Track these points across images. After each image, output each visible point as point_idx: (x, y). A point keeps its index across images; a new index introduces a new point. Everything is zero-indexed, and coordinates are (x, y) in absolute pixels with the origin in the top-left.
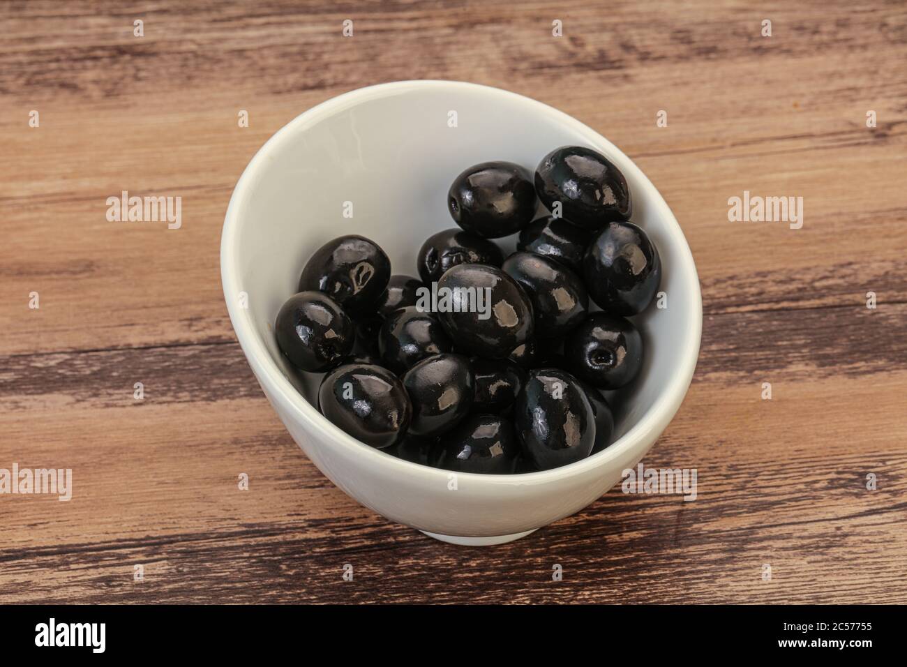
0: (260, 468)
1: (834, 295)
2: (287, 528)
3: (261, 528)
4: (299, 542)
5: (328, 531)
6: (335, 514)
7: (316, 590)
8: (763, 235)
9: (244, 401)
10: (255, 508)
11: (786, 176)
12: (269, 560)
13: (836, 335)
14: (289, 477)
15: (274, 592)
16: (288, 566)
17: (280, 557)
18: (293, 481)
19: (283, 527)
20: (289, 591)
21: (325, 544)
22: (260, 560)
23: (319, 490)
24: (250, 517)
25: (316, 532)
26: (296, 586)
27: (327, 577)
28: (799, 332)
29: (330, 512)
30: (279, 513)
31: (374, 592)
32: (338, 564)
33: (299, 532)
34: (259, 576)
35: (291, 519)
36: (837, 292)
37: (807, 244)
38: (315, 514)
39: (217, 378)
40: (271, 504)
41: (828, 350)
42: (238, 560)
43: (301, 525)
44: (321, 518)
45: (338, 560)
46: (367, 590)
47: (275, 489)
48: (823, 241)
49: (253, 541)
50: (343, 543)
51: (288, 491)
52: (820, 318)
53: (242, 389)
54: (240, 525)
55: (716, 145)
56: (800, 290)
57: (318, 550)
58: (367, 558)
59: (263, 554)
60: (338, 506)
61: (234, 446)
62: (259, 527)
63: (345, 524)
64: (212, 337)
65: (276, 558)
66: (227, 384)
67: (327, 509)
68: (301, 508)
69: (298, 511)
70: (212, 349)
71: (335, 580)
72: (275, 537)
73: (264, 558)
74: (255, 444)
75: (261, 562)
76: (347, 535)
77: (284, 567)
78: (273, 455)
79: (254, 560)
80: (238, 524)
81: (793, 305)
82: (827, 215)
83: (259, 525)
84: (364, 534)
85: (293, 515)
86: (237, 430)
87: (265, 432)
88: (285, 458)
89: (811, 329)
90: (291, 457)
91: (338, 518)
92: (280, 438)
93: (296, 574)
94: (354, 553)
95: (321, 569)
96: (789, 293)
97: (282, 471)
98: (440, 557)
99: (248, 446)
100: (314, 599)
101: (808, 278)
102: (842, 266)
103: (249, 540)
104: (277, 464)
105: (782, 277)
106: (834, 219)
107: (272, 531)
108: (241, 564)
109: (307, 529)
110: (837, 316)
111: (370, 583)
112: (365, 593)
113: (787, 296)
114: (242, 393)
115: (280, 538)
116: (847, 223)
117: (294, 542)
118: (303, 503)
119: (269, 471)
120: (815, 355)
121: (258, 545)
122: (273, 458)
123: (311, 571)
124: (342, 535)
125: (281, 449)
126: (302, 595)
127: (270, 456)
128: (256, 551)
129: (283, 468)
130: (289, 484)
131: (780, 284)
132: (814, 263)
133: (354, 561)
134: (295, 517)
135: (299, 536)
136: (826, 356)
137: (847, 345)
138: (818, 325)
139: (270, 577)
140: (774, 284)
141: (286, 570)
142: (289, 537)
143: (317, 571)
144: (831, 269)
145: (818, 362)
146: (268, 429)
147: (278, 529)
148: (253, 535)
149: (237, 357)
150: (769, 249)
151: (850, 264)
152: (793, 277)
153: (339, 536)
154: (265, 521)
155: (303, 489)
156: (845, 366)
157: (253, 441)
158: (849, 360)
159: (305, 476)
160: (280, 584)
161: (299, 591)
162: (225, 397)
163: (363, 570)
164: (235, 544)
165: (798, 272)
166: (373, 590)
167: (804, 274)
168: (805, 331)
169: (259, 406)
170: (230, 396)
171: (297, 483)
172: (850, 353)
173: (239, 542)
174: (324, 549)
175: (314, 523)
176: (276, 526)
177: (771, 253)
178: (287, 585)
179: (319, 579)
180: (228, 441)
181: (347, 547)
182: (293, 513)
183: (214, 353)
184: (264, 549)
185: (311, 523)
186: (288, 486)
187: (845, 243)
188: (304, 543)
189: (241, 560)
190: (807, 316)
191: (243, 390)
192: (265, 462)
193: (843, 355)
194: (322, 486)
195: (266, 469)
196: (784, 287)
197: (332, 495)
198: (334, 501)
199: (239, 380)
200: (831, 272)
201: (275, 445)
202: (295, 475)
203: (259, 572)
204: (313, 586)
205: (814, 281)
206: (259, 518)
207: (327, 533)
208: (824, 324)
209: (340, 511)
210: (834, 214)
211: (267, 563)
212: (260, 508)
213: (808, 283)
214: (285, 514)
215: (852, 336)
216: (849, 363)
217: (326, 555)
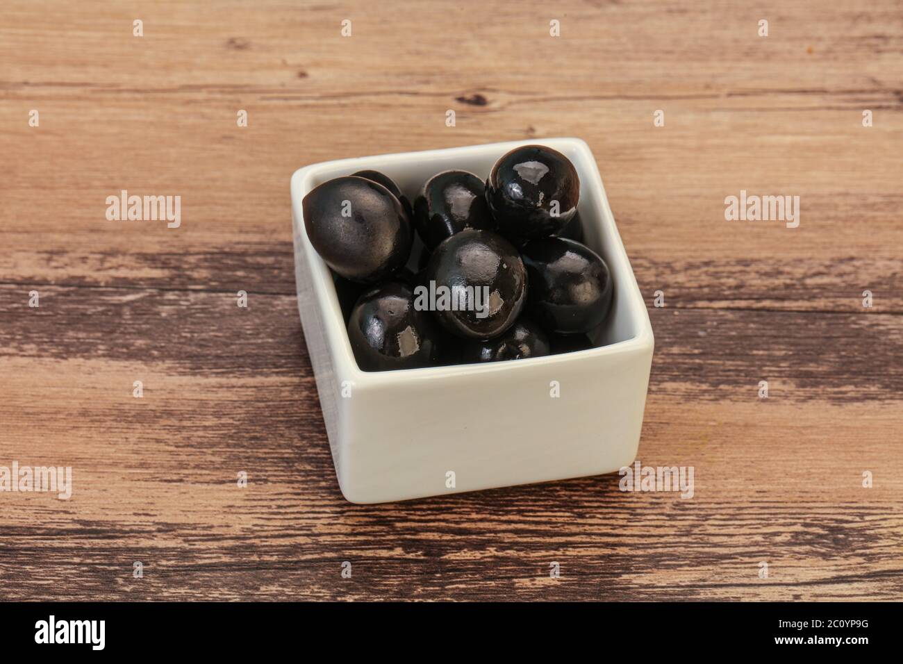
0: (108, 450)
1: (827, 297)
2: (132, 531)
3: (99, 528)
5: (180, 540)
6: (192, 519)
9: (102, 363)
10: (96, 501)
11: (788, 139)
12: (104, 570)
14: (143, 465)
17: (117, 568)
18: (146, 471)
19: (127, 529)
21: (174, 555)
22: (93, 569)
24: (87, 512)
25: (165, 539)
28: (780, 340)
30: (124, 510)
32: (187, 584)
34: (89, 589)
36: (831, 294)
38: (168, 516)
39: (73, 330)
40: (117, 498)
41: (812, 367)
42: (65, 566)
43: (148, 529)
44: (174, 522)
49: (87, 544)
50: (197, 557)
51: (138, 483)
52: (806, 324)
53: (101, 347)
54: (74, 521)
55: (708, 92)
56: (787, 286)
57: (164, 563)
59: (97, 562)
61: (82, 419)
63: (202, 532)
64: (73, 278)
66: (83, 338)
67: (183, 511)
68: (151, 507)
69: (147, 510)
70: (72, 291)
74: (106, 418)
75: (93, 572)
76: (202, 547)
77: (120, 581)
79: (85, 568)
80: (72, 519)
81: (777, 305)
82: (831, 195)
84: (222, 548)
85: (140, 515)
86: (88, 399)
89: (795, 337)
91: (195, 524)
92: (138, 414)
96: (774, 289)
98: (311, 586)
99: (99, 421)
101: (799, 272)
102: (841, 261)
103: (82, 541)
104: (130, 447)
105: (767, 269)
106: (837, 200)
108: (68, 571)
109: (155, 534)
110: (829, 324)
113: (771, 293)
114: (100, 352)
115: (120, 543)
117: (136, 549)
120: (796, 371)
121: (93, 549)
122: (127, 438)
123: (152, 589)
124: (195, 547)
125: (137, 429)
127: (123, 435)
128: (90, 556)
129: (136, 452)
130: (141, 473)
131: (764, 277)
132: (808, 254)
134: (143, 518)
135: (145, 543)
136: (809, 374)
137: (836, 362)
138: (802, 334)
139: (102, 591)
140: (757, 276)
141: (122, 585)
142: (132, 543)
144: (828, 263)
145: (798, 381)
146: (125, 401)
147: (120, 531)
148: (88, 535)
149: (101, 305)
151: (852, 259)
152: (781, 269)
153: (192, 547)
154: (103, 518)
155: (157, 483)
156: (830, 389)
158: (836, 381)
162: (78, 355)
164: (64, 545)
165: (787, 264)
167: (794, 267)
168: (787, 340)
170: (86, 354)
171: (150, 474)
172: (837, 373)
173: (70, 543)
174: (173, 562)
176: (118, 527)
177: (758, 236)
180: (75, 412)
181: (201, 562)
182: (141, 512)
183: (73, 297)
185: (160, 527)
186: (141, 477)
189: (69, 567)
190: (793, 322)
192: (115, 443)
196: (769, 282)
199: (99, 335)
200: (827, 267)
201: (131, 422)
202: (150, 464)
203: (90, 584)
205: (805, 276)
206: (98, 514)
207: (179, 542)
208: (811, 333)
210: (840, 194)
211: (99, 574)
212: (102, 501)
213: (799, 280)
214: (131, 513)
215: (844, 350)
216: (835, 385)
217: (174, 571)
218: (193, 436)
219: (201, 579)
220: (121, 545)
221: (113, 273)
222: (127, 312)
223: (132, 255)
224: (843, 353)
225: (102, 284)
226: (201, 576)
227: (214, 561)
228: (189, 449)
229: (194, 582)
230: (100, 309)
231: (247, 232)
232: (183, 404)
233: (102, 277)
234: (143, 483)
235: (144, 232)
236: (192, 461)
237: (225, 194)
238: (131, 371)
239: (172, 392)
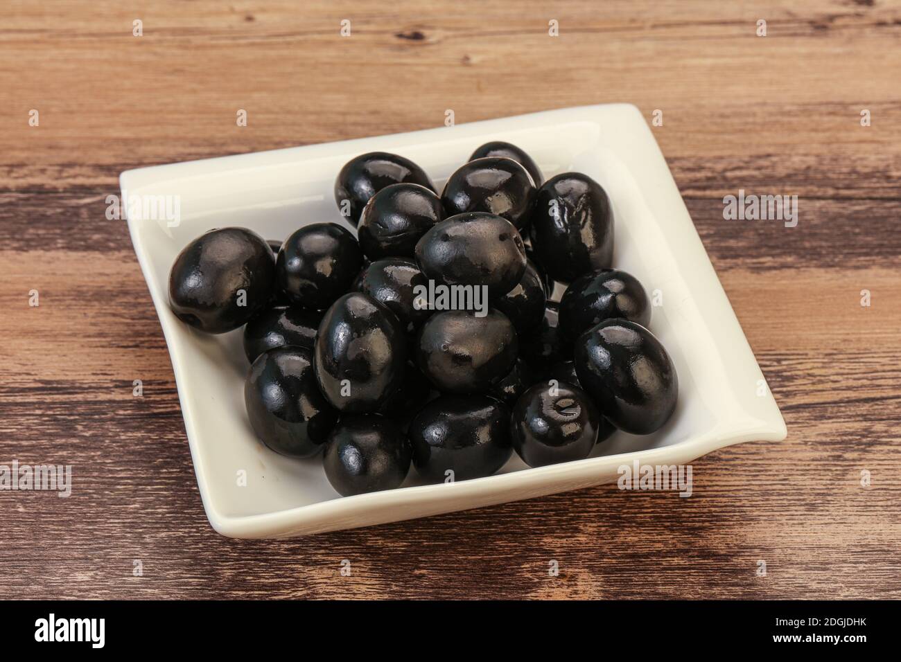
0: (67, 323)
1: (746, 186)
2: (90, 388)
3: (59, 386)
4: (101, 402)
7: (114, 454)
8: (675, 120)
9: (61, 254)
10: (56, 365)
11: (708, 62)
12: (64, 420)
13: (743, 227)
14: (101, 335)
15: (65, 453)
16: (85, 426)
17: (77, 417)
18: (104, 339)
19: (86, 386)
20: (81, 452)
21: (131, 406)
22: (54, 419)
23: (133, 351)
24: (48, 373)
25: (122, 393)
26: (91, 448)
27: (128, 441)
28: (702, 222)
29: (141, 374)
30: (83, 370)
31: (179, 460)
32: (144, 428)
33: (102, 392)
34: (50, 435)
35: (96, 378)
36: (750, 184)
37: (723, 133)
38: (124, 375)
39: (33, 227)
40: (75, 361)
42: (28, 417)
43: (106, 385)
45: (142, 424)
46: (172, 458)
47: (83, 346)
48: (742, 131)
49: (48, 399)
50: (152, 407)
51: (96, 349)
53: (60, 241)
55: (634, 25)
56: (708, 179)
57: (121, 412)
58: (177, 424)
59: (58, 413)
60: (151, 369)
62: (58, 384)
63: (157, 387)
64: (33, 186)
65: (72, 418)
66: (43, 234)
67: (139, 371)
68: (109, 368)
69: (105, 370)
70: (32, 197)
71: (137, 445)
72: (75, 396)
73: (59, 417)
74: (65, 298)
75: (54, 421)
76: (158, 399)
77: (80, 428)
78: (86, 311)
79: (46, 419)
80: (34, 380)
81: (699, 193)
82: (750, 105)
83: (58, 382)
85: (98, 374)
86: (50, 283)
87: (79, 286)
88: (98, 315)
89: (716, 219)
90: (105, 315)
91: (150, 381)
92: (94, 293)
93: (94, 436)
94: (163, 418)
95: (123, 432)
96: (697, 180)
97: (94, 328)
99: (58, 300)
100: (109, 463)
101: (719, 167)
102: (759, 157)
103: (43, 396)
104: (89, 320)
105: (689, 165)
106: (756, 109)
107: (72, 388)
108: (30, 421)
109: (112, 389)
111: (177, 450)
112: (169, 460)
113: (693, 184)
114: (59, 245)
115: (79, 397)
116: (771, 114)
117: (95, 403)
118: (113, 363)
119: (79, 327)
120: (717, 247)
121: (53, 403)
122: (85, 314)
123: (110, 434)
124: (151, 399)
125: (95, 306)
126: (96, 458)
127: (82, 311)
128: (50, 409)
129: (95, 325)
130: (99, 341)
131: (686, 172)
132: (726, 153)
133: (162, 426)
134: (101, 377)
135: (102, 397)
136: (729, 249)
137: (754, 239)
139: (62, 436)
140: (680, 171)
141: (81, 431)
142: (91, 397)
143: (117, 434)
144: (746, 159)
145: (718, 254)
146: (83, 284)
147: (79, 388)
148: (49, 392)
149: (60, 207)
150: (679, 135)
151: (769, 155)
152: (703, 165)
153: (148, 399)
154: (65, 378)
155: (114, 349)
156: (748, 261)
157: (64, 295)
158: (754, 254)
159: (119, 335)
160: (73, 445)
161: (93, 454)
162: (39, 248)
163: (171, 436)
164: (26, 400)
165: (708, 161)
166: (179, 457)
167: (715, 163)
168: (709, 221)
169: (76, 260)
170: (45, 247)
171: (107, 341)
172: (756, 248)
173: (31, 399)
174: (129, 412)
175: (121, 385)
176: (77, 385)
177: (682, 139)
178: (80, 447)
179: (118, 442)
181: (156, 411)
182: (98, 372)
183: (33, 202)
184: (60, 407)
185: (117, 383)
186: (98, 344)
187: (766, 134)
188: (107, 404)
189: (31, 417)
190: (714, 206)
191: (60, 243)
192: (74, 318)
193: (749, 248)
194: (137, 346)
195: (75, 325)
196: (691, 175)
197: (147, 357)
198: (148, 363)
199: (58, 231)
200: (746, 162)
201: (89, 301)
202: (107, 334)
203: (51, 431)
204: (111, 450)
205: (725, 170)
206: (59, 375)
209: (153, 374)
210: (757, 104)
211: (61, 422)
212: (62, 365)
213: (719, 173)
214: (90, 373)
215: (762, 229)
216: (753, 257)
217: (131, 418)
218: (148, 310)
219: (156, 424)
220: (81, 399)
221: (71, 181)
222: (84, 213)
223: (88, 166)
224: (762, 232)
225: (61, 190)
226: (157, 423)
227: (169, 410)
228: (144, 321)
229: (150, 427)
230: (59, 210)
231: (198, 146)
232: (138, 285)
233: (60, 184)
234: (101, 349)
235: (100, 147)
236: (147, 330)
237: (176, 116)
238: (88, 260)
239: (128, 275)
